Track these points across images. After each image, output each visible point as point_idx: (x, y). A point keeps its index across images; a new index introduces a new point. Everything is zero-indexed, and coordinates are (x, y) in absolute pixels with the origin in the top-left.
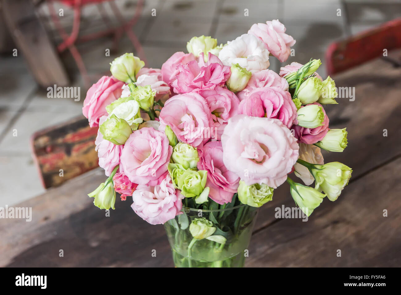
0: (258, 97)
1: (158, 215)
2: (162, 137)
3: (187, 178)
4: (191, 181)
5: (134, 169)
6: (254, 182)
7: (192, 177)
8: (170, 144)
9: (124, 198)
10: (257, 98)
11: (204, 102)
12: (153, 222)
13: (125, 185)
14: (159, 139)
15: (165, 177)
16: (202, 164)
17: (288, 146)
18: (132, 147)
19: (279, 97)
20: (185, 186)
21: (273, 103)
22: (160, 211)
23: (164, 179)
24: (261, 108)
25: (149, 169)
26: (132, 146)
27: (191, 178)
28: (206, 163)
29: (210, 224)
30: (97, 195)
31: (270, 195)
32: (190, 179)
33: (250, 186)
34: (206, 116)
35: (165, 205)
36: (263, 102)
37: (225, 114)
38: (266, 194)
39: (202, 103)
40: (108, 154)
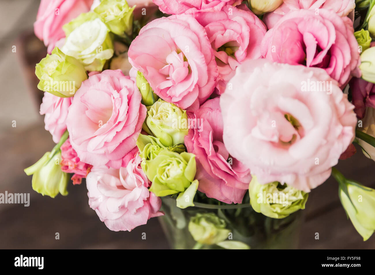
0: (294, 27)
1: (121, 217)
2: (129, 90)
3: (161, 165)
4: (169, 170)
5: (86, 140)
6: (272, 179)
7: (171, 163)
8: (143, 102)
9: (79, 180)
10: (291, 29)
11: (202, 33)
12: (113, 226)
13: (74, 163)
14: (125, 93)
15: (133, 156)
16: (193, 139)
17: (334, 119)
18: (84, 103)
19: (328, 29)
20: (158, 177)
21: (316, 40)
22: (124, 211)
23: (132, 160)
24: (297, 48)
25: (106, 143)
26: (84, 101)
27: (168, 165)
28: (199, 136)
29: (221, 223)
30: (38, 172)
31: (301, 200)
32: (166, 167)
33: (265, 184)
34: (203, 58)
35: (131, 203)
36: (302, 36)
37: (240, 53)
38: (294, 199)
39: (197, 35)
40: (53, 109)
